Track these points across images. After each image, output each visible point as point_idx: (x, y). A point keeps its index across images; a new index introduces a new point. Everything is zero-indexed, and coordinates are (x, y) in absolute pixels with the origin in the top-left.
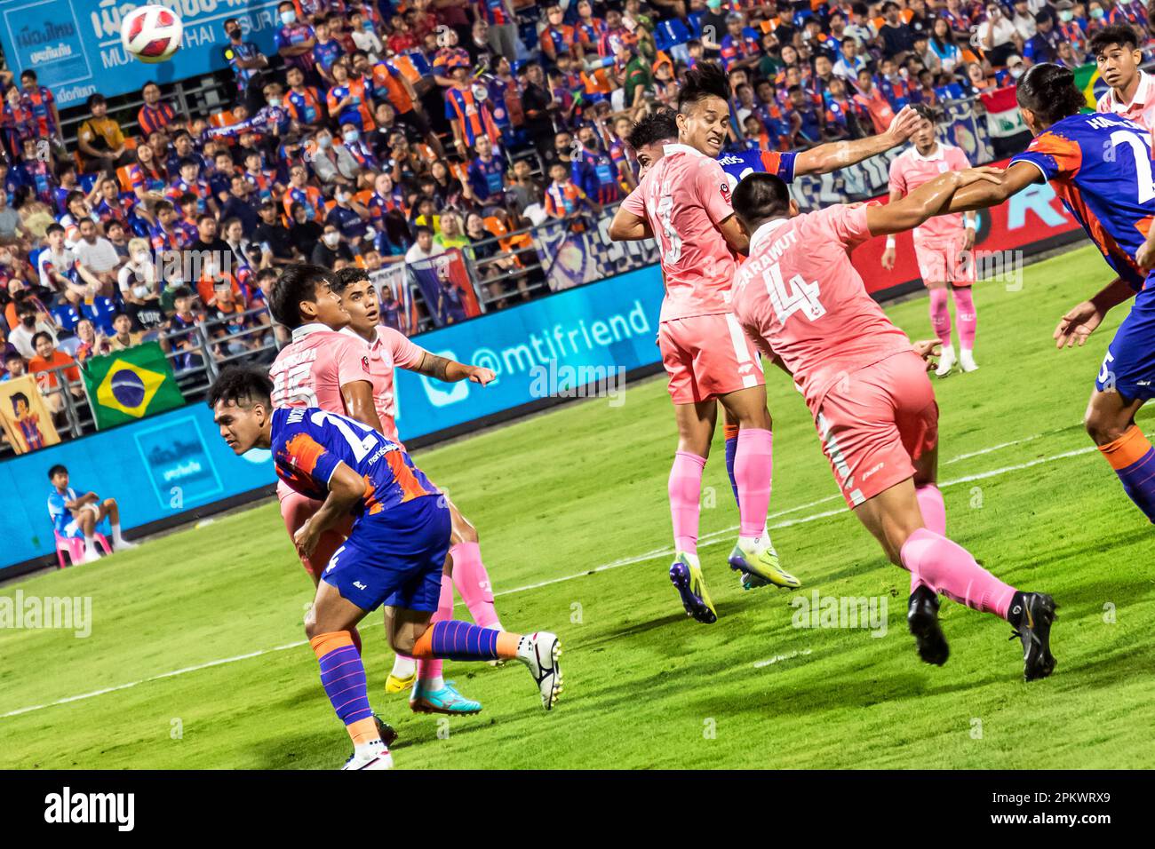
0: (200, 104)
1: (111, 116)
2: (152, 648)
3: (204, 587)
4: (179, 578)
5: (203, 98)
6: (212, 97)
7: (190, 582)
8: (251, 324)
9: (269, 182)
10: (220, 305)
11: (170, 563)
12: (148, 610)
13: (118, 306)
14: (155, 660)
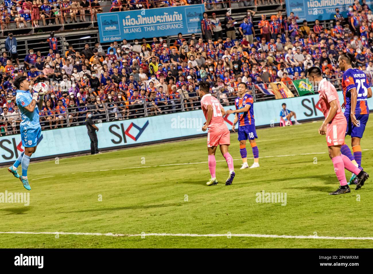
0: (329, 26)
1: (308, 26)
2: (300, 148)
3: (313, 136)
4: (307, 133)
5: (330, 25)
6: (332, 25)
7: (310, 134)
8: (333, 78)
9: (342, 46)
10: (326, 73)
11: (306, 130)
12: (300, 139)
13: (303, 69)
14: (300, 151)
